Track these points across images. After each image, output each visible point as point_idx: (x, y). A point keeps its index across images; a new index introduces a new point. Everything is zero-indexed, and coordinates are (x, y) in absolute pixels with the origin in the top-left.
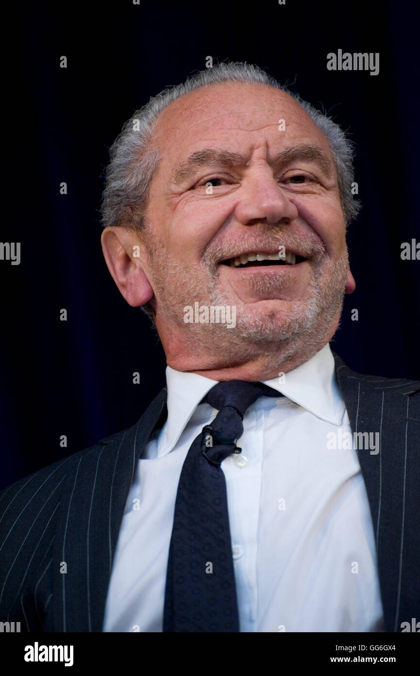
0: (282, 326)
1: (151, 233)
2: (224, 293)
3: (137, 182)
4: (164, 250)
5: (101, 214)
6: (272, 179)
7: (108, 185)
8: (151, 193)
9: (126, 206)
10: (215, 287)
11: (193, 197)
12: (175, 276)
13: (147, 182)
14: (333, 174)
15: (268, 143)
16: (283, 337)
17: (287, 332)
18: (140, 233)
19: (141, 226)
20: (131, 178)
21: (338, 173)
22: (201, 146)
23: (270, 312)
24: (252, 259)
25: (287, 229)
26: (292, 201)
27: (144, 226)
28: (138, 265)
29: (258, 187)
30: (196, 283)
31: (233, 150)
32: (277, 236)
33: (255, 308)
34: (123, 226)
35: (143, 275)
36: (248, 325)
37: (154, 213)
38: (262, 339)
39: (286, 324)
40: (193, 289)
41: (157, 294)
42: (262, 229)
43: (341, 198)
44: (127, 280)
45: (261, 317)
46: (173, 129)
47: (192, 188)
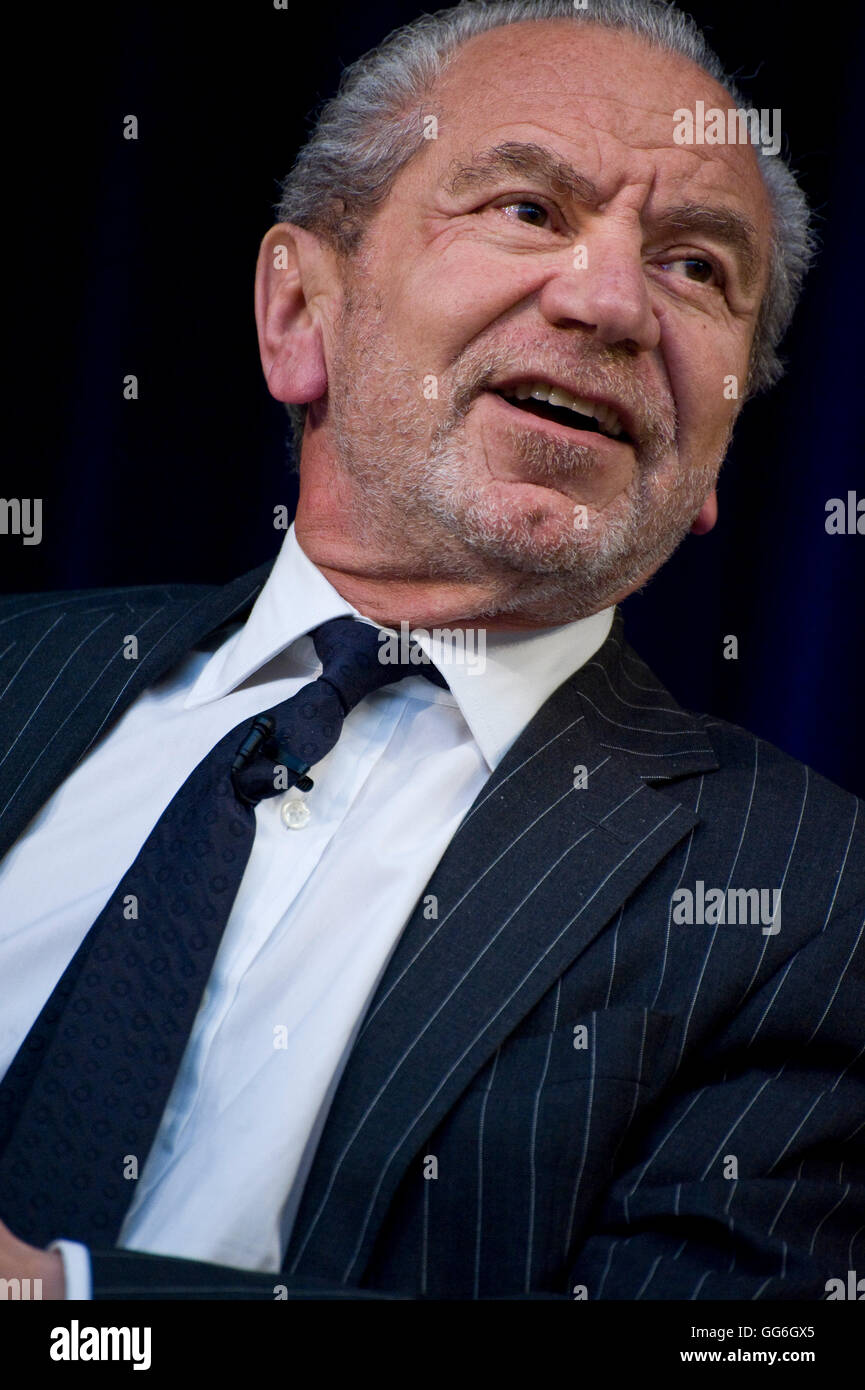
0: (549, 545)
1: (365, 270)
2: (462, 447)
3: (373, 158)
4: (378, 316)
5: (282, 191)
6: (636, 253)
7: (315, 141)
8: (394, 189)
9: (336, 197)
10: (449, 431)
11: (473, 229)
12: (382, 380)
13: (395, 167)
14: (758, 288)
15: (657, 180)
16: (540, 568)
17: (552, 560)
18: (344, 260)
19: (351, 245)
20: (367, 146)
21: (768, 289)
22: (527, 135)
23: (534, 511)
24: (538, 395)
25: (626, 363)
26: (657, 314)
27: (356, 249)
28: (315, 321)
29: (604, 260)
30: (418, 410)
31: (584, 170)
32: (604, 370)
33: (508, 494)
34: (316, 234)
35: (318, 343)
36: (483, 523)
37: (386, 230)
38: (502, 558)
39: (555, 546)
40: (405, 418)
41: (332, 393)
42: (579, 345)
43: (755, 340)
44: (284, 342)
45: (514, 517)
46: (483, 83)
47: (477, 210)
